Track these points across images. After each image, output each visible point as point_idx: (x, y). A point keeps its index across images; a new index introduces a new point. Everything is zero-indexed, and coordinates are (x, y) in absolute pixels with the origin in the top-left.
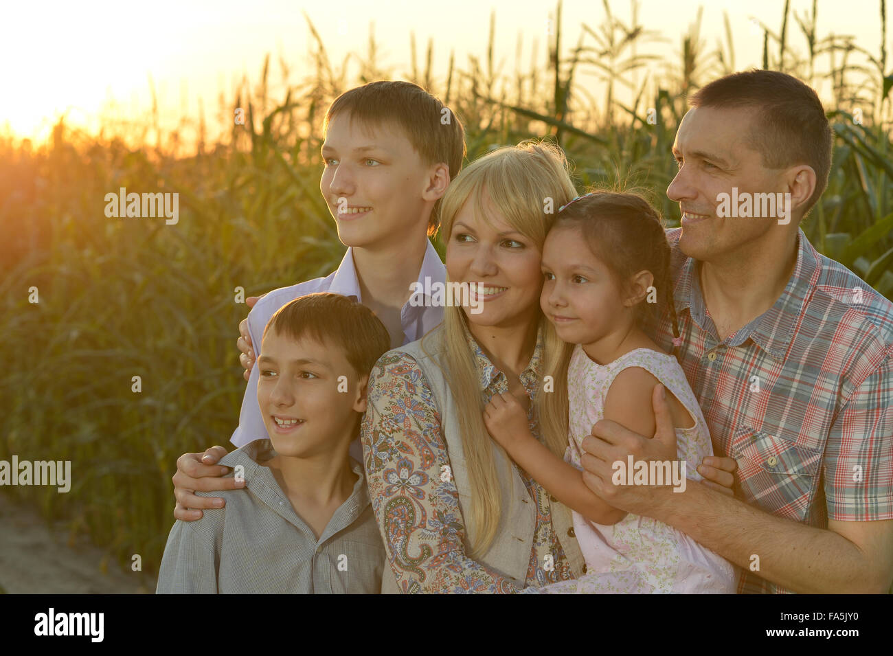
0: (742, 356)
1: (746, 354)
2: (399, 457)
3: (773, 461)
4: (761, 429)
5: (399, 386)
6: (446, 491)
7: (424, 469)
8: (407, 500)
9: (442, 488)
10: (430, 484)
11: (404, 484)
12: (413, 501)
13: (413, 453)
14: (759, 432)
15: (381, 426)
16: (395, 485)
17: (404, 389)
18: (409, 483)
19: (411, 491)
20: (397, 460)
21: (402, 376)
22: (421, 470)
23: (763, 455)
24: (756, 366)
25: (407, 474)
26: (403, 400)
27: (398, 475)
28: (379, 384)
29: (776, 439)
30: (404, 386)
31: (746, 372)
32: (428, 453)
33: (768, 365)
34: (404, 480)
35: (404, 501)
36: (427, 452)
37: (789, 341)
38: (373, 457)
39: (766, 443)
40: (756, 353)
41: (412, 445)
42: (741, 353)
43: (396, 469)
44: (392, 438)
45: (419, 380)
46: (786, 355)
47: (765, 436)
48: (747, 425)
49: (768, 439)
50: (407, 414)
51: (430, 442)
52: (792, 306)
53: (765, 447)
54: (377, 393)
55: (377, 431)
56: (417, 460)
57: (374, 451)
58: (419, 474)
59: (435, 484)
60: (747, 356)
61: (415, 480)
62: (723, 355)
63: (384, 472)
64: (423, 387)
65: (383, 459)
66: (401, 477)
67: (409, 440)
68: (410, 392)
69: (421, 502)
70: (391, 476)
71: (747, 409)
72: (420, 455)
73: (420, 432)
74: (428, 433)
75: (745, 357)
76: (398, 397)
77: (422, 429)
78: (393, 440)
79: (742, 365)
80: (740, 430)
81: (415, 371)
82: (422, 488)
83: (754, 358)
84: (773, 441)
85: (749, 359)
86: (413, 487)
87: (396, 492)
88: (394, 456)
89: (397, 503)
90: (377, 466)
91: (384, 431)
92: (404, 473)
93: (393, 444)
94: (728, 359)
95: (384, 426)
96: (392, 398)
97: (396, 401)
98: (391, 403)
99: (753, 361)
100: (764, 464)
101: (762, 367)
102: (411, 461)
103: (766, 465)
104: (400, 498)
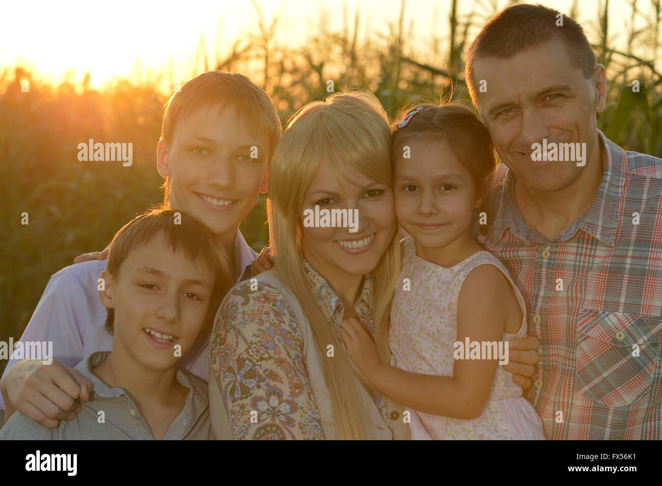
0: (574, 250)
1: (578, 247)
2: (268, 385)
3: (621, 336)
4: (602, 309)
5: (267, 313)
6: (314, 419)
7: (293, 398)
8: (278, 427)
9: (311, 416)
10: (299, 412)
11: (274, 412)
12: (284, 429)
13: (281, 382)
14: (601, 312)
15: (248, 353)
16: (264, 413)
17: (272, 316)
18: (279, 411)
19: (281, 419)
20: (266, 388)
21: (269, 304)
22: (290, 398)
23: (610, 332)
24: (590, 256)
25: (277, 401)
26: (273, 328)
27: (268, 403)
28: (244, 312)
29: (620, 314)
30: (272, 314)
31: (582, 264)
32: (298, 382)
33: (601, 252)
34: (274, 408)
35: (274, 429)
36: (296, 380)
37: (616, 226)
38: (237, 384)
39: (610, 320)
40: (587, 244)
41: (281, 373)
42: (572, 248)
43: (265, 396)
44: (260, 366)
45: (285, 309)
46: (616, 239)
47: (609, 314)
48: (587, 308)
49: (612, 317)
50: (277, 342)
51: (298, 371)
52: (611, 194)
53: (610, 323)
54: (242, 320)
55: (243, 358)
56: (286, 389)
57: (239, 378)
58: (288, 402)
59: (304, 411)
60: (580, 249)
61: (285, 408)
62: (556, 253)
63: (252, 399)
64: (290, 316)
65: (250, 386)
66: (270, 405)
67: (279, 368)
68: (278, 320)
69: (291, 429)
70: (259, 403)
71: (585, 293)
72: (289, 383)
73: (289, 360)
74: (296, 362)
75: (578, 250)
76: (267, 325)
77: (290, 358)
78: (261, 368)
79: (576, 258)
80: (582, 314)
81: (280, 301)
82: (293, 416)
83: (587, 248)
84: (616, 317)
85: (582, 251)
86: (282, 414)
87: (265, 419)
88: (262, 384)
89: (266, 430)
90: (243, 393)
91: (251, 358)
92: (274, 401)
93: (261, 372)
94: (561, 256)
95: (251, 353)
96: (260, 325)
97: (265, 329)
98: (260, 330)
99: (586, 251)
100: (612, 340)
101: (596, 254)
102: (280, 389)
103: (615, 341)
104: (271, 425)
